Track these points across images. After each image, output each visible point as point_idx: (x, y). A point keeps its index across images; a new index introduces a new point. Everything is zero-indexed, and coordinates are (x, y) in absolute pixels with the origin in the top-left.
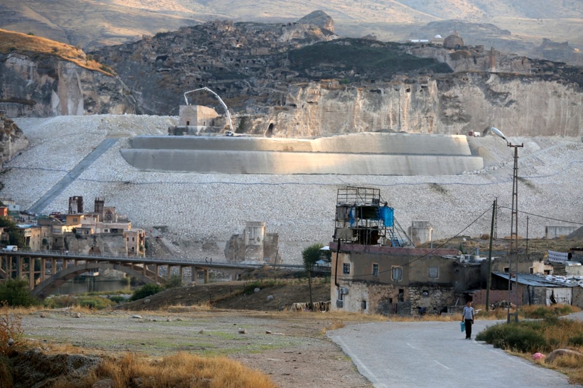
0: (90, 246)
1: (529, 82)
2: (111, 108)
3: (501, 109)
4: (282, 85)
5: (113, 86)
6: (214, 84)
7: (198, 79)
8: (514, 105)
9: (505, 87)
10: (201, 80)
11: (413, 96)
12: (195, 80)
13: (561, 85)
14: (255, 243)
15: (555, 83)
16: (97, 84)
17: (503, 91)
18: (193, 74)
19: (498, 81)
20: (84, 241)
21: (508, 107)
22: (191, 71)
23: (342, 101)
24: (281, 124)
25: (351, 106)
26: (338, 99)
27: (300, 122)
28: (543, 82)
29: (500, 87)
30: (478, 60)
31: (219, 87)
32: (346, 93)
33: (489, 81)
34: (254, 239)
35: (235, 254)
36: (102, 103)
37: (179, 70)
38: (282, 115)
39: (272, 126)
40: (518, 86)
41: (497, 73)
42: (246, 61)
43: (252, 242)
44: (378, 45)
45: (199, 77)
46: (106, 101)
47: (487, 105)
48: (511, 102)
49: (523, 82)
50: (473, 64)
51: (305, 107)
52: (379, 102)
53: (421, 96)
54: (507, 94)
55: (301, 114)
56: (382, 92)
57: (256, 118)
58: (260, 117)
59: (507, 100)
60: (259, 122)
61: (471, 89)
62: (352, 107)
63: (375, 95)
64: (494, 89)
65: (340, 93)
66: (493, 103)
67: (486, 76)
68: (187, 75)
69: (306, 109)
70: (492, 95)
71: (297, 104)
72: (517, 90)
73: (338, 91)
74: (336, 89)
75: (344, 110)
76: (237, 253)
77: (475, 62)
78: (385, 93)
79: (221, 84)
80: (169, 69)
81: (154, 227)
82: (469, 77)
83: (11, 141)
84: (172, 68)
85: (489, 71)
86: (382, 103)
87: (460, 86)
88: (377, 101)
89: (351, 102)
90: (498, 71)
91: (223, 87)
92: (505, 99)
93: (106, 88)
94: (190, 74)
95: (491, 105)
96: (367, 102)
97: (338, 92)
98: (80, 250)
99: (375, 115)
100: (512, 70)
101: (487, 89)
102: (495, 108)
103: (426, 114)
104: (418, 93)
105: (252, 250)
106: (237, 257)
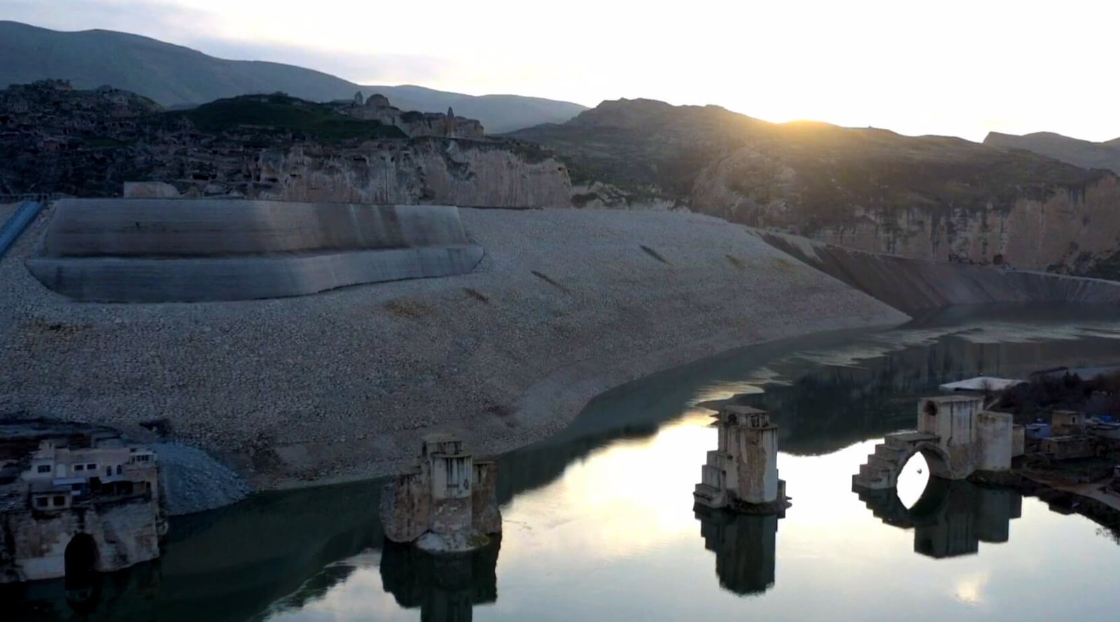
0: (70, 534)
1: (486, 152)
3: (462, 182)
4: (199, 151)
6: (88, 152)
7: (62, 146)
8: (473, 179)
9: (465, 156)
10: (67, 147)
11: (397, 167)
12: (58, 146)
13: (513, 155)
14: (460, 492)
15: (508, 153)
17: (463, 161)
18: (55, 139)
19: (457, 148)
20: (56, 522)
21: (469, 180)
22: (52, 135)
23: (329, 174)
25: (338, 181)
26: (323, 170)
28: (498, 151)
29: (459, 157)
30: (432, 123)
31: (95, 155)
32: (331, 163)
33: (449, 149)
34: (457, 486)
35: (408, 516)
37: (30, 135)
40: (476, 156)
41: (456, 140)
42: (111, 124)
43: (455, 492)
44: (300, 104)
45: (63, 142)
47: (448, 176)
48: (471, 174)
49: (481, 150)
50: (428, 128)
51: (288, 182)
52: (367, 176)
53: (405, 166)
54: (467, 165)
56: (368, 162)
59: (467, 172)
61: (435, 158)
62: (340, 182)
63: (361, 164)
64: (454, 158)
65: (325, 162)
66: (455, 176)
67: (446, 144)
68: (46, 140)
69: (289, 185)
70: (454, 166)
71: (279, 178)
72: (475, 160)
73: (322, 158)
74: (319, 157)
75: (330, 186)
76: (413, 515)
77: (430, 126)
78: (370, 162)
79: (98, 152)
80: (17, 133)
81: (141, 424)
82: (432, 143)
84: (20, 131)
85: (447, 136)
86: (370, 177)
87: (423, 155)
88: (364, 173)
89: (339, 175)
90: (458, 137)
91: (101, 156)
92: (465, 171)
94: (50, 138)
95: (452, 179)
96: (354, 175)
97: (323, 161)
98: (44, 547)
99: (362, 193)
100: (467, 137)
101: (448, 158)
102: (456, 183)
103: (410, 191)
104: (402, 163)
105: (453, 509)
106: (413, 524)
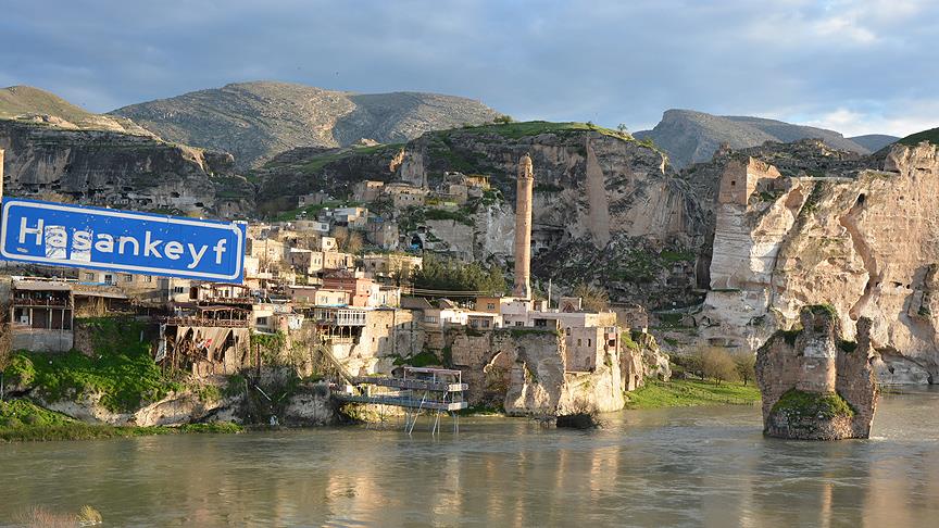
2: (648, 188)
5: (651, 160)
16: (631, 158)
24: (876, 195)
27: (905, 196)
36: (636, 181)
38: (879, 183)
39: (862, 198)
46: (641, 179)
51: (912, 175)
55: (906, 184)
57: (838, 183)
58: (845, 183)
60: (845, 190)
69: (914, 178)
71: (901, 170)
83: (492, 215)
93: (643, 162)
